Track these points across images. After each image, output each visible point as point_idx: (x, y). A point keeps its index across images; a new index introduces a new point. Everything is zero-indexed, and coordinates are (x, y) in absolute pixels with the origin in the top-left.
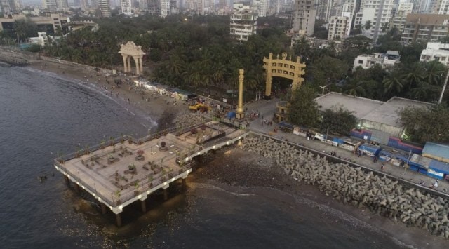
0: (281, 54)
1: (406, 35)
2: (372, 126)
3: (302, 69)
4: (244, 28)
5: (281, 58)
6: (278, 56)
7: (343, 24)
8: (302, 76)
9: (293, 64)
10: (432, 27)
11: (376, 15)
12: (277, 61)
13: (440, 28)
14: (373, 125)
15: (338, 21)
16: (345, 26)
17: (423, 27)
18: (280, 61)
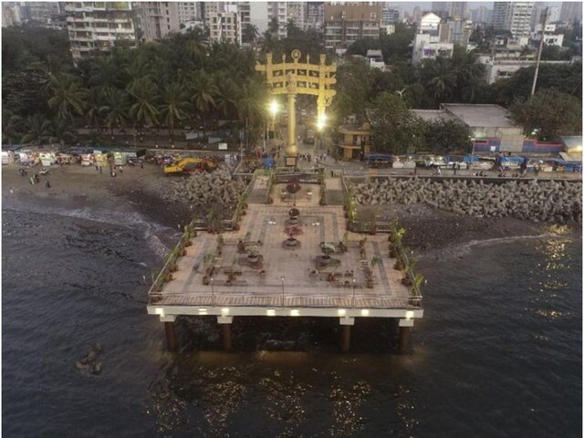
0: (289, 53)
1: (330, 37)
2: (484, 135)
3: (332, 74)
4: (115, 26)
5: (290, 60)
6: (284, 57)
7: (232, 24)
8: (332, 86)
9: (314, 68)
10: (361, 23)
11: (270, 10)
12: (284, 66)
13: (371, 25)
14: (486, 132)
15: (223, 20)
16: (235, 28)
17: (351, 23)
18: (290, 66)
